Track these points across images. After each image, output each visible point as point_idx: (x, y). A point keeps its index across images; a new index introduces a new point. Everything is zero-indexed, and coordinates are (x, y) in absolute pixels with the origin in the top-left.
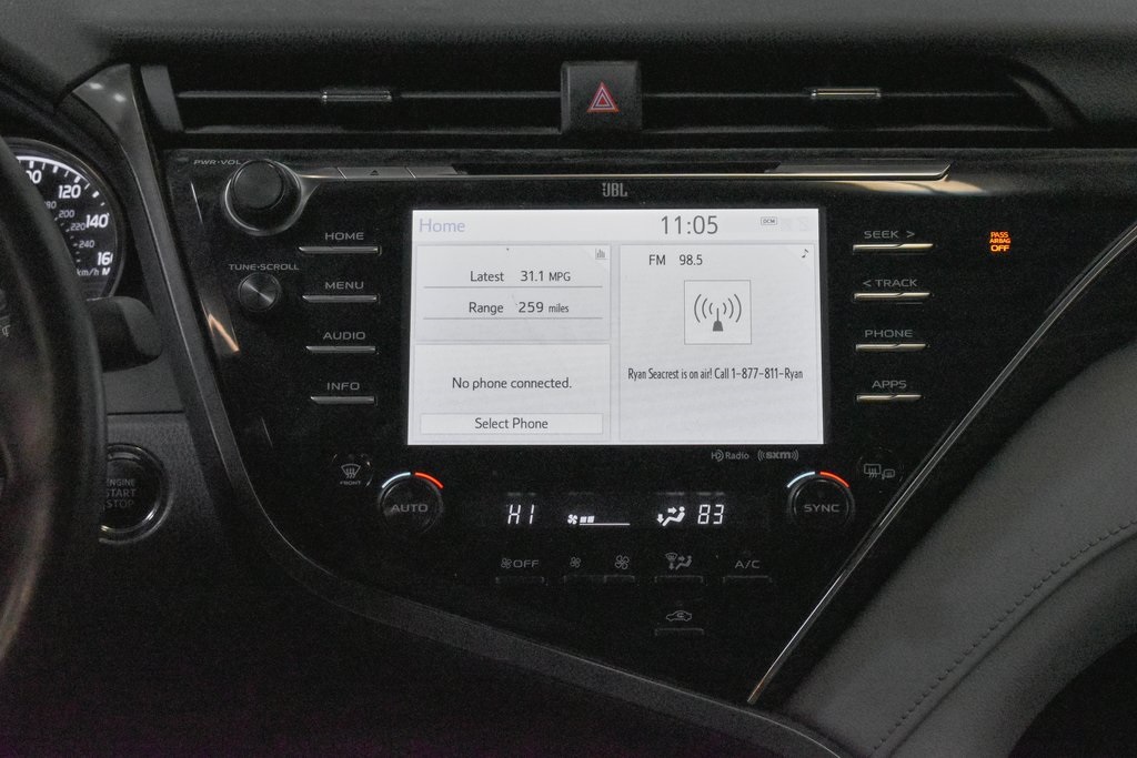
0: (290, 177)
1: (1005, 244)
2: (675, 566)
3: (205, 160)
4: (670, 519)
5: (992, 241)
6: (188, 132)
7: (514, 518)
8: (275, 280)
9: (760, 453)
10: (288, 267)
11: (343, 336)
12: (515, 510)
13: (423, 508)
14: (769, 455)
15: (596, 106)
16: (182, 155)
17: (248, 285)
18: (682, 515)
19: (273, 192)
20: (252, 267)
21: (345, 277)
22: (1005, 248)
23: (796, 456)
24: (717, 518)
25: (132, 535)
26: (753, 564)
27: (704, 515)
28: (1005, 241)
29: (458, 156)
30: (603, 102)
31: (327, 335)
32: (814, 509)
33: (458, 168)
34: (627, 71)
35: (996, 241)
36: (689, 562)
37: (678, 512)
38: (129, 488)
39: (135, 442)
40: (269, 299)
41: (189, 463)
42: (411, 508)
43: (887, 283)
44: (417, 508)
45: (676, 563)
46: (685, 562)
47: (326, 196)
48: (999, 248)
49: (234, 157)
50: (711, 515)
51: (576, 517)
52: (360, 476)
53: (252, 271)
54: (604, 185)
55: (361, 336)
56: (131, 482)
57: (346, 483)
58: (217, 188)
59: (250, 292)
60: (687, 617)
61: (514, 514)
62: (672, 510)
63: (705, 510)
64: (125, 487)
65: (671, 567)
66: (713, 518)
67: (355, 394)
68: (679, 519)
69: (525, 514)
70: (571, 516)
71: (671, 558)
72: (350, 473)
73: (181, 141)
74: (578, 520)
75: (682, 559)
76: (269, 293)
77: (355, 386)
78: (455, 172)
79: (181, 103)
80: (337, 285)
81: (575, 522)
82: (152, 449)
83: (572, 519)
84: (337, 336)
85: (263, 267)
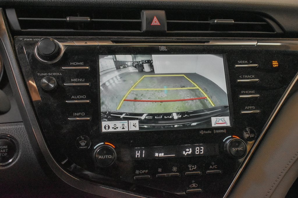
0: (58, 44)
1: (277, 64)
2: (191, 169)
3: (28, 39)
4: (187, 153)
5: (273, 64)
6: (22, 30)
7: (138, 155)
8: (54, 79)
9: (214, 131)
10: (58, 74)
11: (78, 97)
12: (138, 153)
13: (110, 157)
14: (217, 131)
15: (153, 23)
16: (21, 38)
17: (45, 80)
18: (191, 151)
19: (52, 49)
20: (45, 74)
21: (77, 77)
22: (277, 66)
23: (225, 131)
24: (202, 152)
25: (6, 165)
26: (215, 166)
27: (197, 151)
28: (276, 64)
29: (112, 38)
30: (155, 22)
31: (73, 97)
32: (235, 149)
33: (113, 42)
34: (162, 13)
35: (274, 64)
36: (196, 167)
37: (189, 150)
38: (5, 149)
39: (7, 133)
40: (52, 86)
41: (26, 139)
42: (106, 157)
43: (246, 76)
44: (108, 157)
45: (192, 168)
46: (194, 167)
47: (70, 51)
48: (275, 66)
49: (38, 38)
50: (200, 151)
51: (158, 154)
52: (87, 145)
53: (45, 76)
54: (160, 47)
55: (84, 97)
56: (6, 147)
57: (81, 147)
58: (32, 48)
59: (45, 83)
60: (196, 185)
61: (138, 154)
62: (188, 150)
63: (197, 149)
64: (4, 149)
65: (190, 169)
66: (200, 152)
67: (83, 117)
68: (190, 153)
69: (141, 154)
70: (156, 154)
71: (190, 166)
72: (83, 144)
73: (20, 33)
74: (159, 155)
75: (193, 166)
76: (52, 84)
77: (83, 114)
78: (112, 43)
79: (20, 21)
80: (76, 80)
81: (157, 156)
82: (13, 135)
83: (157, 155)
84: (76, 97)
85: (49, 74)
